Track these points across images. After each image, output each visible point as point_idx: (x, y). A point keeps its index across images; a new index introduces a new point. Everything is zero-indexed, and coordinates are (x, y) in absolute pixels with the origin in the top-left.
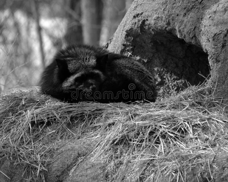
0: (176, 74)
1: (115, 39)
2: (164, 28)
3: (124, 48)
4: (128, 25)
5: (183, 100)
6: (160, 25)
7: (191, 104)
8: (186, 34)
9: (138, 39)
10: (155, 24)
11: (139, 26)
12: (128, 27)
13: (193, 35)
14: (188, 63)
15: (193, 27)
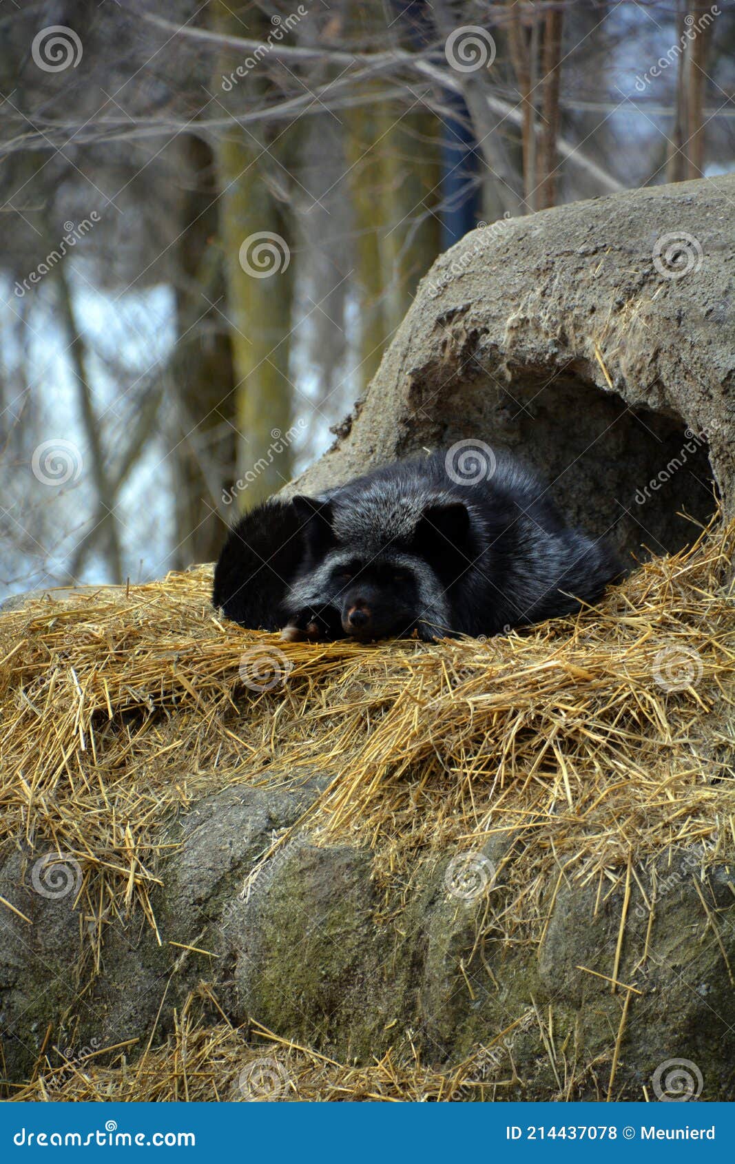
0: (596, 516)
1: (373, 400)
2: (547, 357)
3: (408, 433)
4: (420, 353)
5: (629, 609)
6: (533, 346)
7: (658, 622)
8: (625, 376)
9: (456, 400)
10: (514, 344)
11: (458, 353)
12: (417, 360)
13: (651, 379)
14: (635, 475)
15: (651, 352)
